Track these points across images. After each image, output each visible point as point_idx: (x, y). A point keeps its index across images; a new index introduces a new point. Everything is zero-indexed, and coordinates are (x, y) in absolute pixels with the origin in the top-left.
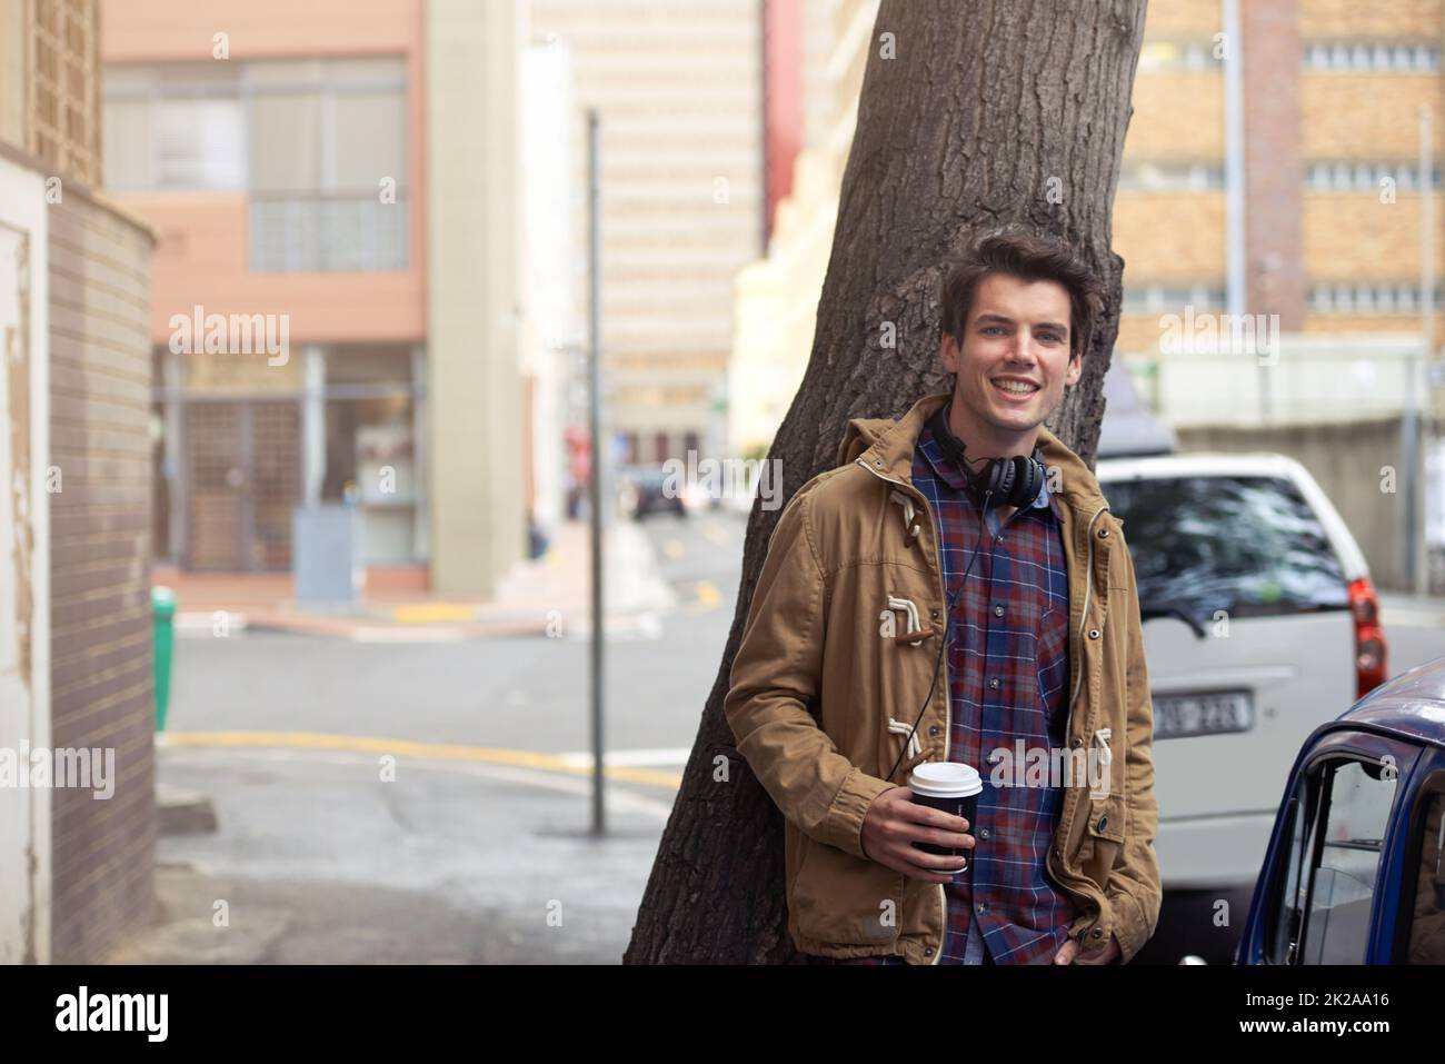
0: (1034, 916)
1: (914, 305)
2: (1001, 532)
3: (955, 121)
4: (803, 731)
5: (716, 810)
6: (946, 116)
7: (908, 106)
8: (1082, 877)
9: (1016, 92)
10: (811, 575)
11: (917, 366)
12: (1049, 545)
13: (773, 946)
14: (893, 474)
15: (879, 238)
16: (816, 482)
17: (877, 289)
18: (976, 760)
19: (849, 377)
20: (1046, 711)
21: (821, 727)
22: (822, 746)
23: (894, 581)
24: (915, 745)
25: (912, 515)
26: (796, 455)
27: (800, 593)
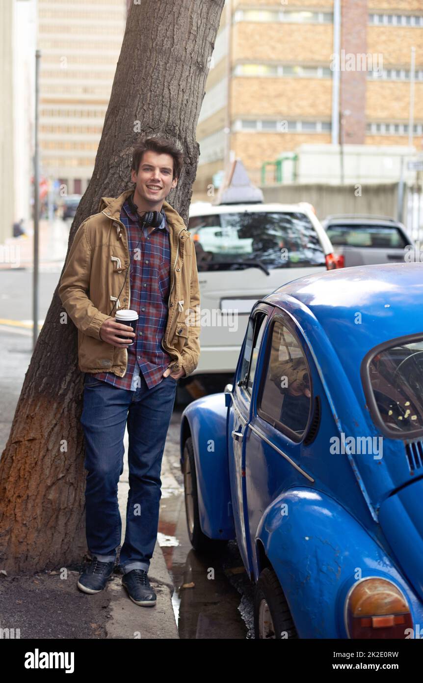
0: (157, 360)
1: (125, 159)
2: (148, 236)
3: (141, 97)
4: (83, 299)
5: (56, 325)
6: (139, 96)
7: (127, 91)
8: (174, 348)
9: (162, 88)
10: (87, 249)
11: (126, 180)
12: (164, 241)
13: (74, 370)
14: (114, 217)
15: (115, 136)
16: (89, 218)
17: (114, 153)
18: (138, 310)
19: (103, 182)
20: (162, 295)
21: (89, 299)
22: (89, 304)
23: (113, 252)
24: (119, 304)
25: (119, 230)
26: (86, 208)
27: (83, 255)
